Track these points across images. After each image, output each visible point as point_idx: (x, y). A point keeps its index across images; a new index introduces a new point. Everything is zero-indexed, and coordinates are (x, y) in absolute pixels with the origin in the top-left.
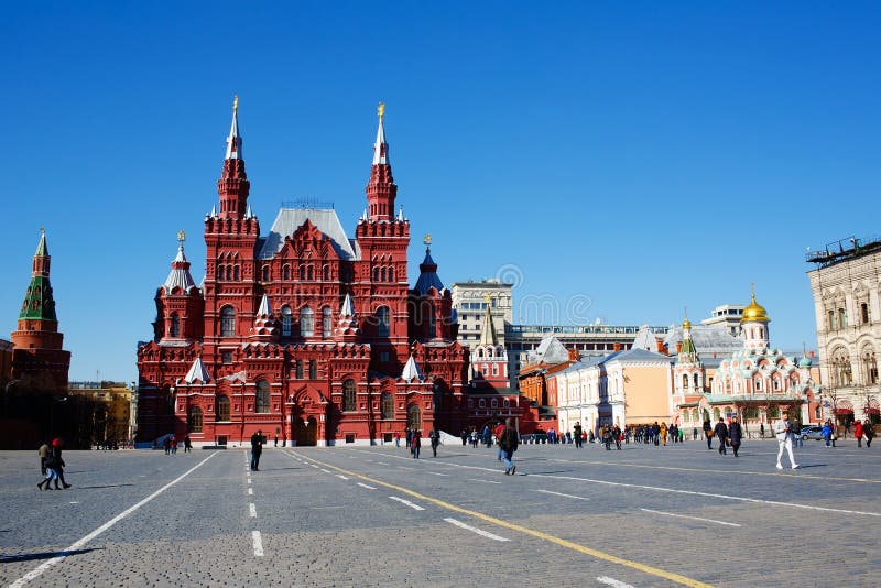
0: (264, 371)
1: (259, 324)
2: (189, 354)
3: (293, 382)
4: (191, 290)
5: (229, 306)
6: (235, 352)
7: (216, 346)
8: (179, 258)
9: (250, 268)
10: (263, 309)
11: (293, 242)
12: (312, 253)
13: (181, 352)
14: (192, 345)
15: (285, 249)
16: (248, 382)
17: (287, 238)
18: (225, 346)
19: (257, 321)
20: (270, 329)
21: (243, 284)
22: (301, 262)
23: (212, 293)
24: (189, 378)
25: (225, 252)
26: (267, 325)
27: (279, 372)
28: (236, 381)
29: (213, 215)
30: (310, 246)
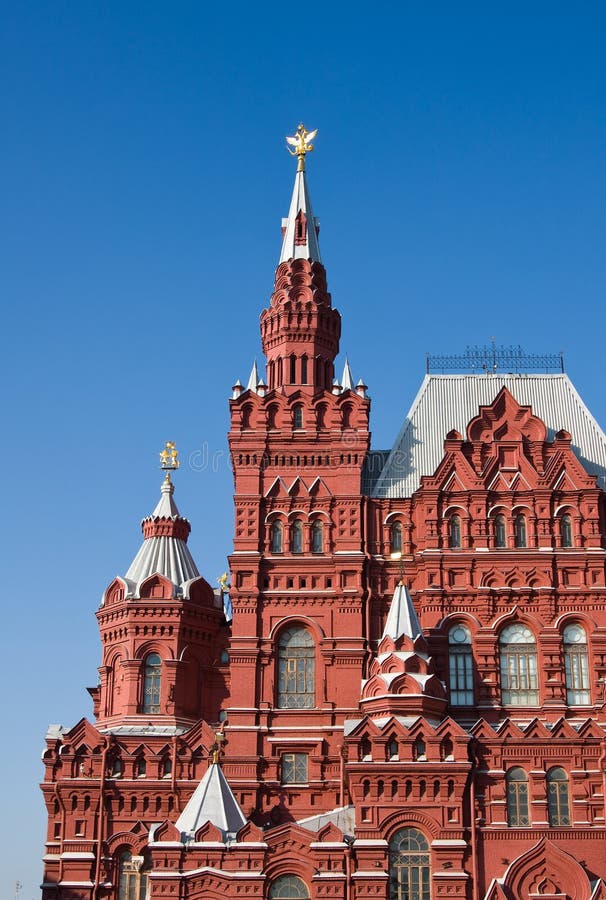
0: (411, 800)
1: (388, 666)
2: (187, 757)
3: (498, 834)
4: (193, 589)
5: (297, 625)
6: (317, 753)
7: (261, 735)
8: (163, 510)
9: (351, 517)
10: (398, 621)
11: (467, 448)
12: (518, 474)
13: (165, 752)
14: (195, 733)
15: (446, 468)
16: (361, 833)
17: (452, 435)
18: (286, 732)
19: (381, 658)
20: (422, 679)
21: (333, 562)
22: (493, 497)
23: (251, 584)
24: (186, 823)
25: (284, 477)
26: (412, 665)
27: (455, 801)
28: (326, 832)
29: (251, 386)
30: (514, 459)
